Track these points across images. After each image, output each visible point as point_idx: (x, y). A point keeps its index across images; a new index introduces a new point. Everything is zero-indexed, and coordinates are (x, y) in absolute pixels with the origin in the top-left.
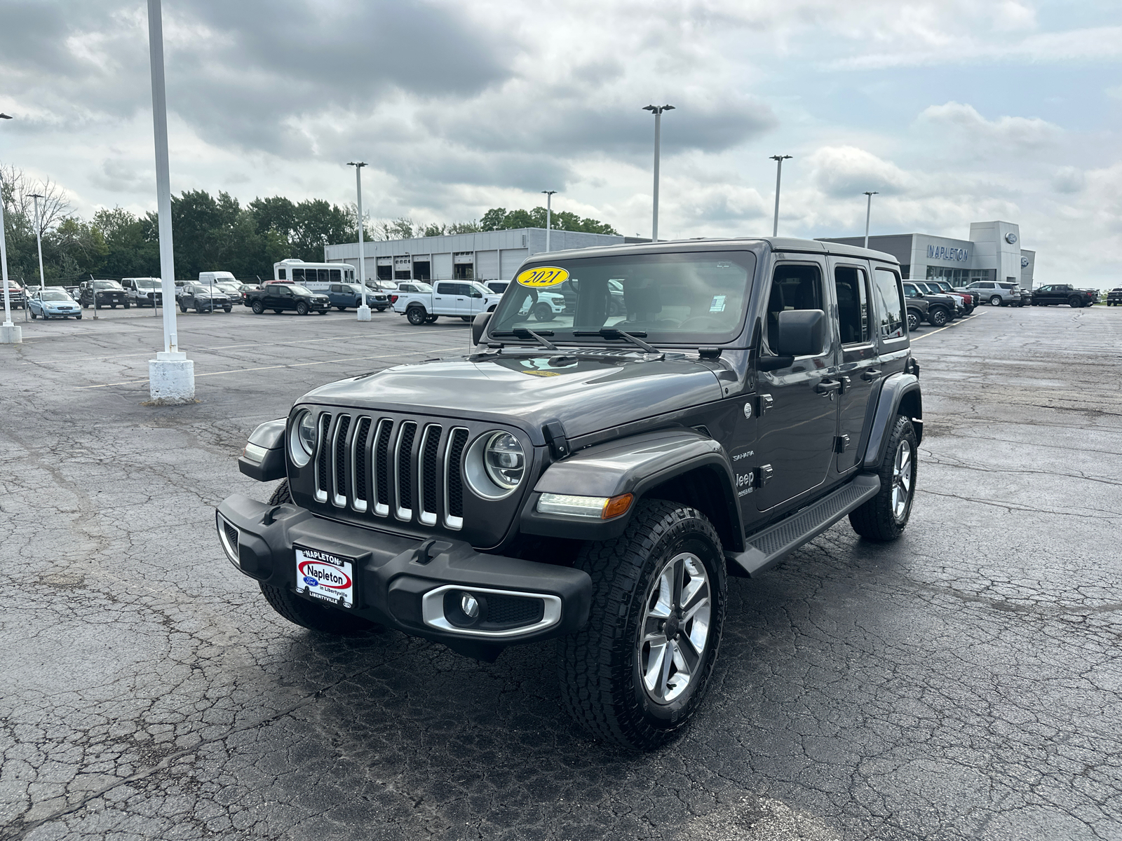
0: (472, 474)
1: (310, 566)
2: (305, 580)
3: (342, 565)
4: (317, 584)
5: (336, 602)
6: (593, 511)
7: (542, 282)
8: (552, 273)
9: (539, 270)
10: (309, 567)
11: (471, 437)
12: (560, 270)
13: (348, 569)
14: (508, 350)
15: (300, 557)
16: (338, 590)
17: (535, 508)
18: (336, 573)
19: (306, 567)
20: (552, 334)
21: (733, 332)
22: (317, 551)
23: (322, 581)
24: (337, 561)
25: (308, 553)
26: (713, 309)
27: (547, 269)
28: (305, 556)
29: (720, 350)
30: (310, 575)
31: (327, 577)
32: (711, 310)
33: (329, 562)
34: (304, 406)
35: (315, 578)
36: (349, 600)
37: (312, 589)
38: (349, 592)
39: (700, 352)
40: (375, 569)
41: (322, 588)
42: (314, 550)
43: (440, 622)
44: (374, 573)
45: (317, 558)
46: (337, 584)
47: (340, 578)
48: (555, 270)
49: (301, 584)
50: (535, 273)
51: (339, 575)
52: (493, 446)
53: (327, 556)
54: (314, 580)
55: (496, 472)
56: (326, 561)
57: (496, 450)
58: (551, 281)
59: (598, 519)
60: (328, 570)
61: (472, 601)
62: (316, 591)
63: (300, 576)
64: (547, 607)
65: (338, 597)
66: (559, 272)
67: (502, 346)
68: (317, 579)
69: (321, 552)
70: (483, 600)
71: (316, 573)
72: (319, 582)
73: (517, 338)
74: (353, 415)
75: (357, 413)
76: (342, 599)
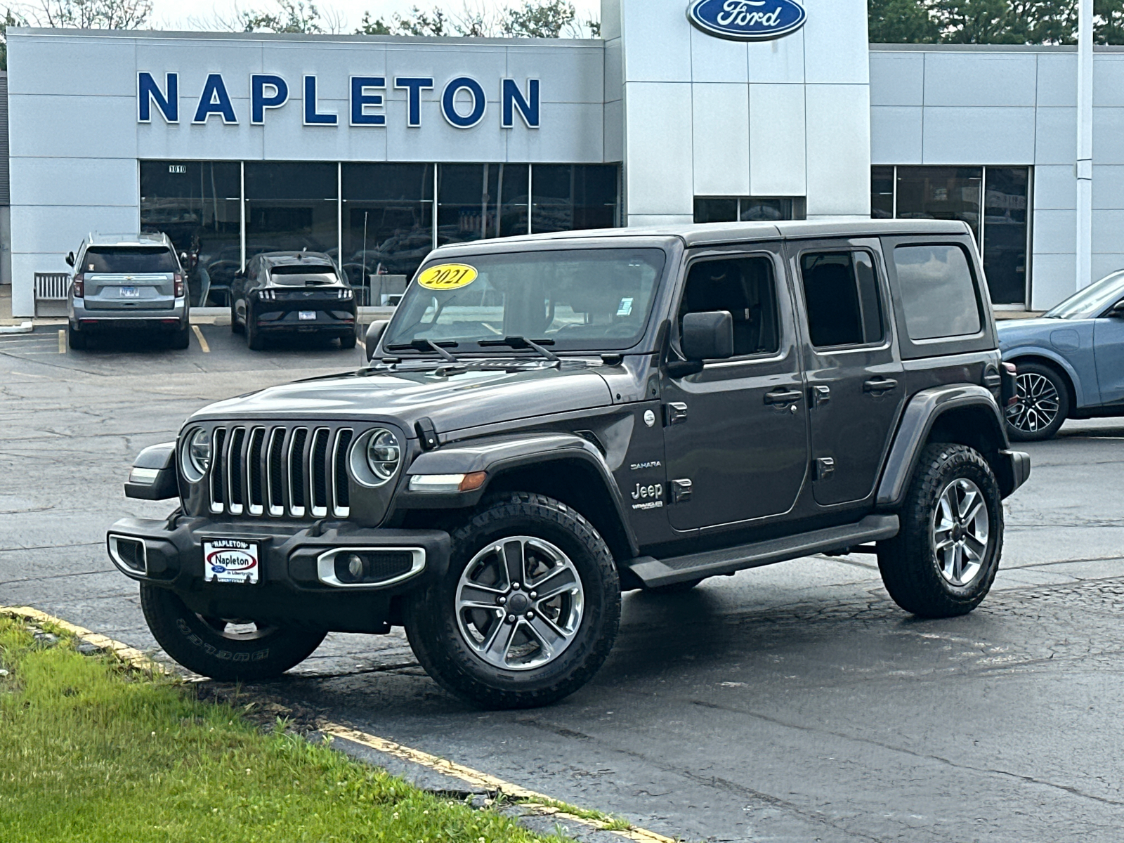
0: (355, 468)
1: (218, 555)
2: (213, 569)
3: (248, 548)
4: (224, 570)
5: (243, 582)
6: (453, 485)
7: (448, 282)
8: (458, 271)
9: (444, 268)
10: (217, 557)
11: (354, 437)
12: (467, 268)
13: (253, 550)
14: (405, 364)
15: (208, 549)
16: (244, 571)
17: (407, 487)
18: (243, 557)
19: (214, 557)
20: (455, 345)
21: (637, 337)
22: (225, 539)
23: (230, 566)
24: (244, 545)
25: (216, 543)
26: (620, 313)
27: (453, 267)
28: (214, 547)
29: (622, 356)
30: (218, 564)
31: (234, 562)
32: (618, 314)
33: (236, 548)
34: (195, 425)
35: (222, 565)
36: (255, 578)
37: (219, 575)
38: (255, 570)
39: (603, 358)
40: (277, 548)
41: (229, 573)
42: (221, 540)
43: (330, 578)
44: (275, 551)
45: (225, 547)
46: (244, 566)
47: (246, 560)
48: (462, 268)
49: (209, 574)
50: (439, 272)
51: (245, 557)
52: (374, 444)
53: (234, 542)
54: (222, 568)
55: (376, 465)
56: (233, 547)
57: (377, 446)
58: (457, 282)
59: (457, 491)
60: (235, 555)
61: (357, 559)
62: (223, 577)
63: (208, 566)
64: (415, 557)
65: (245, 577)
66: (466, 271)
67: (399, 361)
68: (224, 566)
69: (228, 540)
70: (366, 559)
71: (223, 561)
72: (226, 568)
73: (417, 351)
74: (247, 426)
75: (252, 424)
76: (248, 578)
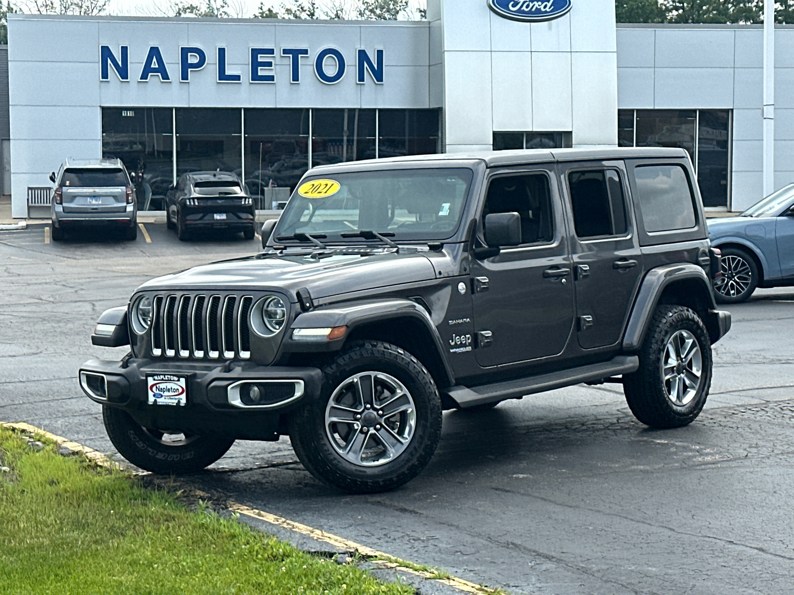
0: (254, 325)
2: (154, 396)
3: (179, 380)
4: (162, 396)
5: (175, 404)
6: (324, 336)
8: (327, 185)
9: (316, 182)
10: (157, 387)
11: (253, 302)
12: (333, 183)
13: (182, 382)
14: (289, 251)
15: (151, 381)
16: (176, 397)
17: (291, 337)
18: (175, 387)
19: (155, 387)
20: (325, 237)
21: (453, 230)
22: (162, 375)
23: (166, 394)
24: (176, 379)
25: (156, 378)
27: (323, 182)
28: (154, 380)
29: (442, 244)
30: (158, 392)
31: (169, 390)
32: (440, 214)
33: (171, 380)
34: (141, 294)
36: (183, 402)
37: (158, 400)
38: (184, 396)
39: (429, 246)
40: (199, 380)
41: (165, 398)
42: (160, 375)
43: (237, 402)
44: (198, 383)
45: (163, 380)
46: (176, 393)
47: (177, 389)
48: (329, 182)
49: (151, 399)
50: (313, 185)
51: (176, 387)
52: (268, 306)
53: (169, 376)
54: (160, 394)
55: (270, 323)
56: (168, 380)
57: (269, 309)
58: (326, 192)
59: (326, 340)
60: (169, 385)
61: (256, 389)
62: (161, 401)
63: (150, 394)
64: (297, 386)
65: (176, 401)
66: (332, 185)
67: (285, 248)
68: (162, 393)
69: (165, 375)
70: (262, 388)
71: (161, 390)
72: (163, 395)
73: (298, 241)
74: (178, 295)
75: (181, 293)
76: (179, 402)
